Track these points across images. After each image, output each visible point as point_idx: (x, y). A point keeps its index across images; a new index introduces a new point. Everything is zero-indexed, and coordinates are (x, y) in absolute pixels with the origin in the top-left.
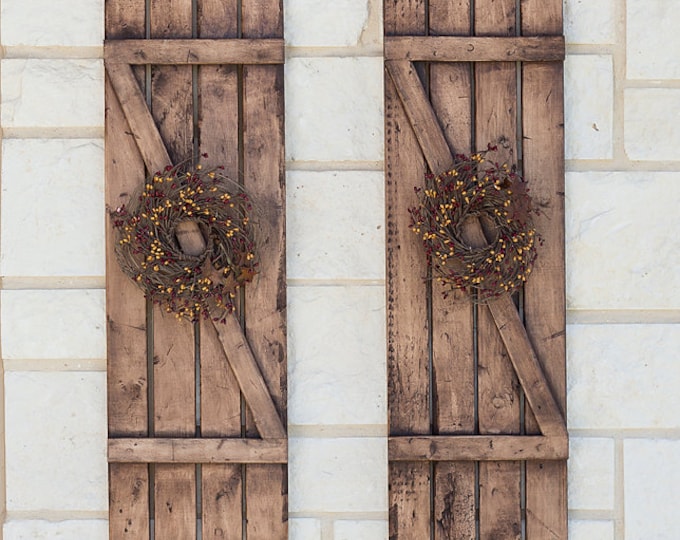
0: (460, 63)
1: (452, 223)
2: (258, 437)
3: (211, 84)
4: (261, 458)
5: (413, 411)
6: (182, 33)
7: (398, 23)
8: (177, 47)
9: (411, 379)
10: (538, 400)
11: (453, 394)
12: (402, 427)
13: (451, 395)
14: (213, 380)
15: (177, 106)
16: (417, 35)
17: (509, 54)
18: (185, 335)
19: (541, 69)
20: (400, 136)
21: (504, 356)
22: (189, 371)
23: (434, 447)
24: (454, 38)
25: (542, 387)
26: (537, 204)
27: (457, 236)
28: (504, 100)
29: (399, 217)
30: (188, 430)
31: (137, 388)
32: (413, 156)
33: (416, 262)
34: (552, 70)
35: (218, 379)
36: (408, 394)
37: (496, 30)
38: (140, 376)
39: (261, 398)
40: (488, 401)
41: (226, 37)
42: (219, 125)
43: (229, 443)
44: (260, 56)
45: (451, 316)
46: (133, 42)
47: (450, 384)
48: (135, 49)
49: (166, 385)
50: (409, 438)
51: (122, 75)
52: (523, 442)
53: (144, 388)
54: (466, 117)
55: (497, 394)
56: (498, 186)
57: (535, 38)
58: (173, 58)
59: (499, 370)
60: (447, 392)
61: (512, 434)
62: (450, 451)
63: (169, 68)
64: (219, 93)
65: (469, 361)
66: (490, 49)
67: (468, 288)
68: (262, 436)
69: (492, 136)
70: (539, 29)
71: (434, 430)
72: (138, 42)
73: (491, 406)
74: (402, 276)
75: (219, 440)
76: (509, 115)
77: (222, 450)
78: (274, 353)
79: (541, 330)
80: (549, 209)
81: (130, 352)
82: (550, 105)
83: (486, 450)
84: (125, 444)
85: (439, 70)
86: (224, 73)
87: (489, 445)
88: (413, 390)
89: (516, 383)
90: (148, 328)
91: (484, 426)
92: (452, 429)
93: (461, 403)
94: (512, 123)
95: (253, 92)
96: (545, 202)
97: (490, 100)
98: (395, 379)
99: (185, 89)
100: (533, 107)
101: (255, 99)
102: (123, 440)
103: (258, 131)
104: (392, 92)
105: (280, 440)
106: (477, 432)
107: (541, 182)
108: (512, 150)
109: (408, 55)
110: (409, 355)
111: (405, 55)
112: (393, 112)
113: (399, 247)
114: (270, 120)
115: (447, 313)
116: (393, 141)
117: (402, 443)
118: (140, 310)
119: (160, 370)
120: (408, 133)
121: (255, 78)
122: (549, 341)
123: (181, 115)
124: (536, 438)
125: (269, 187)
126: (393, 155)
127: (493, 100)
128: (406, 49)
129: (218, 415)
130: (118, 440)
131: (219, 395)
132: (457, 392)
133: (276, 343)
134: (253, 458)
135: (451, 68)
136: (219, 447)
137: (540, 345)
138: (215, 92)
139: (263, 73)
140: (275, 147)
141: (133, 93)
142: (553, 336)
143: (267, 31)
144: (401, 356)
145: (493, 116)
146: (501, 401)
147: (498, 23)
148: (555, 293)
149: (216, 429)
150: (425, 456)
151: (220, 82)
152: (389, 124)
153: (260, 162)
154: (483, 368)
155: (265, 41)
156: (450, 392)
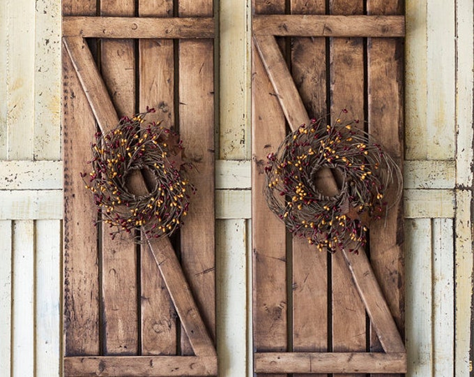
0: (125, 40)
1: (118, 174)
2: (382, 351)
3: (341, 53)
4: (384, 368)
5: (86, 335)
6: (317, 10)
7: (73, 6)
8: (315, 21)
9: (84, 309)
10: (192, 325)
11: (120, 321)
12: (76, 349)
13: (118, 322)
14: (342, 303)
15: (313, 72)
16: (89, 16)
17: (167, 32)
18: (319, 265)
19: (195, 46)
20: (75, 101)
21: (163, 288)
22: (323, 296)
23: (102, 366)
24: (121, 18)
25: (195, 314)
26: (191, 159)
27: (123, 186)
28: (164, 72)
29: (74, 170)
30: (322, 346)
31: (278, 310)
32: (86, 119)
33: (88, 209)
34: (204, 47)
35: (347, 303)
36: (81, 321)
37: (157, 12)
38: (281, 300)
39: (385, 318)
40: (150, 327)
41: (354, 14)
42: (348, 88)
43: (357, 357)
44: (384, 30)
45: (118, 255)
46: (277, 17)
47: (117, 312)
48: (279, 23)
49: (303, 308)
50: (81, 357)
51: (268, 45)
52: (178, 361)
53: (284, 310)
54: (130, 86)
55: (157, 321)
56: (155, 141)
57: (189, 20)
58: (312, 30)
59: (159, 300)
60: (114, 319)
61: (170, 355)
62: (117, 369)
63: (307, 40)
64: (348, 61)
65: (133, 292)
66: (152, 28)
67: (133, 230)
68: (386, 351)
69: (153, 102)
70: (193, 11)
71: (102, 351)
72: (282, 17)
73: (152, 331)
74: (76, 220)
75: (349, 354)
76: (168, 84)
77: (352, 363)
78: (394, 281)
79: (195, 266)
80: (201, 164)
81: (273, 279)
82: (202, 76)
83: (147, 368)
84: (269, 357)
85: (108, 46)
86: (353, 44)
87: (149, 364)
88: (85, 317)
89: (173, 312)
90: (288, 260)
91: (146, 348)
92: (119, 350)
93: (126, 329)
94: (170, 90)
95: (377, 60)
96: (198, 158)
97: (151, 72)
98: (70, 308)
99: (320, 57)
100: (188, 77)
101: (379, 67)
102: (268, 354)
103: (381, 94)
104: (68, 64)
105: (401, 354)
106: (139, 353)
107: (194, 141)
108: (170, 114)
109: (81, 33)
110: (82, 288)
111: (79, 32)
112: (69, 81)
113: (74, 196)
114: (390, 84)
115: (114, 252)
116: (69, 105)
117: (75, 362)
118: (281, 244)
119: (298, 295)
120: (81, 99)
121: (378, 49)
122: (201, 275)
123: (316, 80)
124: (189, 358)
125: (390, 141)
126: (69, 117)
127: (154, 72)
128: (79, 27)
129: (347, 333)
130: (265, 354)
131: (348, 316)
132: (123, 319)
133: (396, 272)
134: (378, 370)
135: (118, 44)
136: (349, 360)
137: (194, 279)
138: (345, 61)
139: (385, 45)
140: (395, 108)
141: (278, 60)
142: (205, 272)
143: (388, 10)
144: (76, 288)
145: (154, 85)
146: (160, 327)
147: (159, 6)
148: (207, 235)
149: (345, 344)
150: (95, 373)
151: (349, 52)
152: (65, 91)
153: (383, 120)
154: (145, 298)
155: (388, 17)
156: (117, 320)
